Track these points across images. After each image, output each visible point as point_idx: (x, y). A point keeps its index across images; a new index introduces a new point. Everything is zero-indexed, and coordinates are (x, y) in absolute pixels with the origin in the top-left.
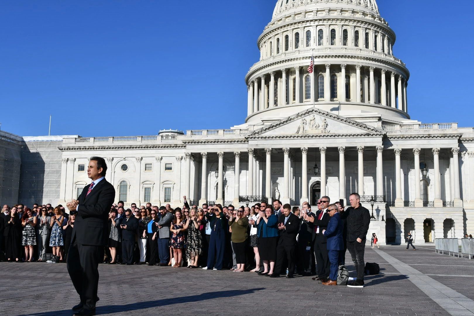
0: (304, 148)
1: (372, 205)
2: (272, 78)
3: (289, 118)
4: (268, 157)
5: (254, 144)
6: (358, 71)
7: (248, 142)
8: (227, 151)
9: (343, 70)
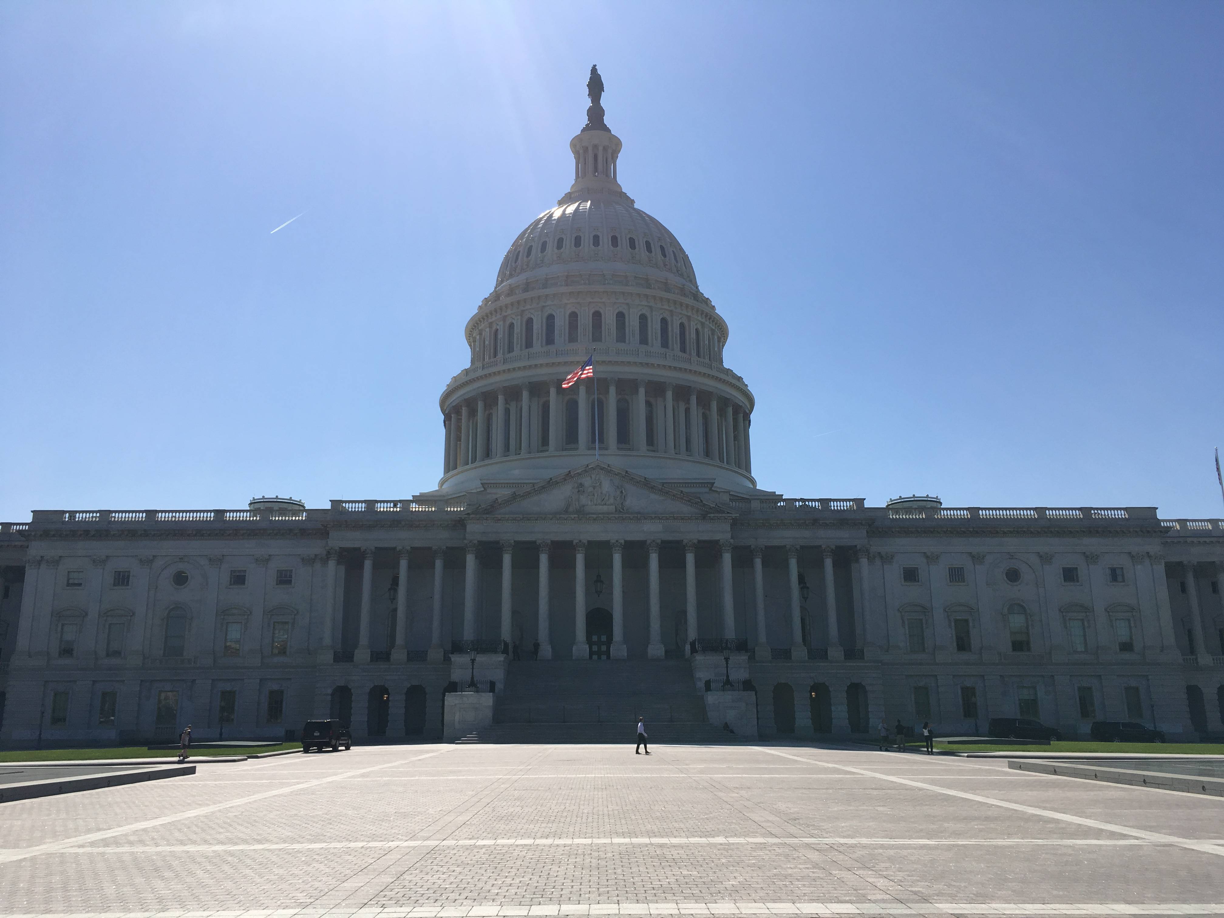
0: (580, 541)
1: (727, 659)
2: (501, 399)
3: (551, 482)
4: (507, 559)
5: (476, 531)
6: (669, 395)
7: (464, 526)
8: (417, 544)
9: (642, 391)
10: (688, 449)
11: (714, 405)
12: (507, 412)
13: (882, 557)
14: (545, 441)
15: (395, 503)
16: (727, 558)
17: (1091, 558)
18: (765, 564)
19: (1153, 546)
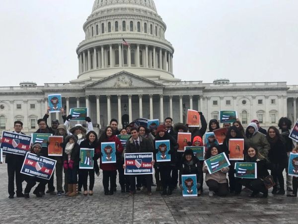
0: (119, 95)
2: (95, 50)
3: (110, 77)
4: (98, 101)
5: (88, 93)
6: (147, 49)
7: (85, 91)
8: (71, 96)
9: (138, 48)
10: (153, 66)
11: (161, 52)
12: (97, 54)
13: (207, 98)
14: (109, 64)
15: (64, 84)
16: (162, 100)
17: (267, 97)
18: (173, 101)
19: (284, 93)
